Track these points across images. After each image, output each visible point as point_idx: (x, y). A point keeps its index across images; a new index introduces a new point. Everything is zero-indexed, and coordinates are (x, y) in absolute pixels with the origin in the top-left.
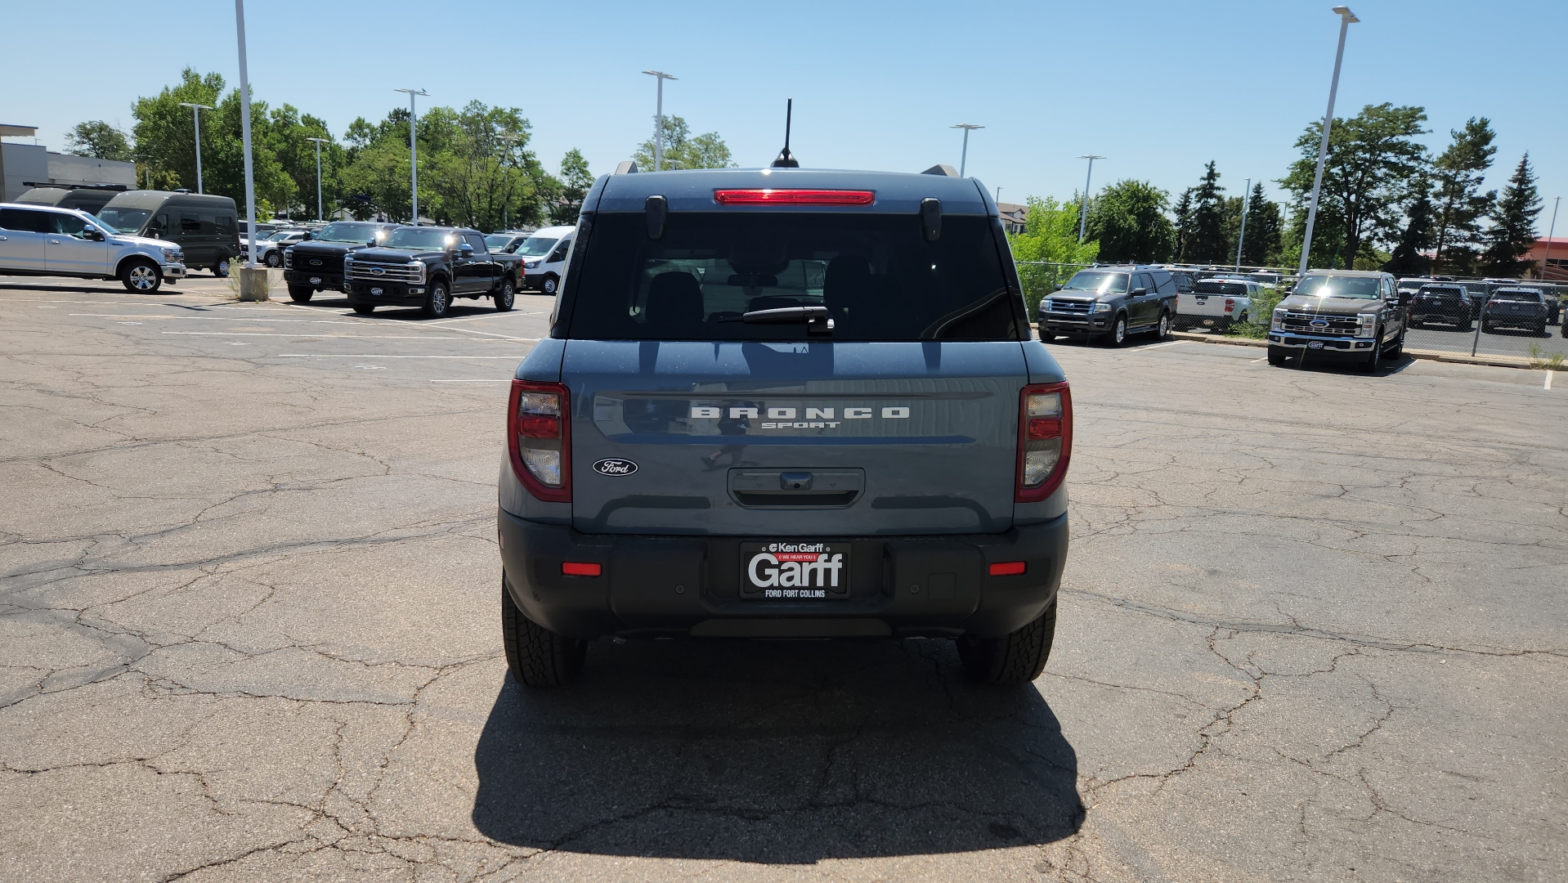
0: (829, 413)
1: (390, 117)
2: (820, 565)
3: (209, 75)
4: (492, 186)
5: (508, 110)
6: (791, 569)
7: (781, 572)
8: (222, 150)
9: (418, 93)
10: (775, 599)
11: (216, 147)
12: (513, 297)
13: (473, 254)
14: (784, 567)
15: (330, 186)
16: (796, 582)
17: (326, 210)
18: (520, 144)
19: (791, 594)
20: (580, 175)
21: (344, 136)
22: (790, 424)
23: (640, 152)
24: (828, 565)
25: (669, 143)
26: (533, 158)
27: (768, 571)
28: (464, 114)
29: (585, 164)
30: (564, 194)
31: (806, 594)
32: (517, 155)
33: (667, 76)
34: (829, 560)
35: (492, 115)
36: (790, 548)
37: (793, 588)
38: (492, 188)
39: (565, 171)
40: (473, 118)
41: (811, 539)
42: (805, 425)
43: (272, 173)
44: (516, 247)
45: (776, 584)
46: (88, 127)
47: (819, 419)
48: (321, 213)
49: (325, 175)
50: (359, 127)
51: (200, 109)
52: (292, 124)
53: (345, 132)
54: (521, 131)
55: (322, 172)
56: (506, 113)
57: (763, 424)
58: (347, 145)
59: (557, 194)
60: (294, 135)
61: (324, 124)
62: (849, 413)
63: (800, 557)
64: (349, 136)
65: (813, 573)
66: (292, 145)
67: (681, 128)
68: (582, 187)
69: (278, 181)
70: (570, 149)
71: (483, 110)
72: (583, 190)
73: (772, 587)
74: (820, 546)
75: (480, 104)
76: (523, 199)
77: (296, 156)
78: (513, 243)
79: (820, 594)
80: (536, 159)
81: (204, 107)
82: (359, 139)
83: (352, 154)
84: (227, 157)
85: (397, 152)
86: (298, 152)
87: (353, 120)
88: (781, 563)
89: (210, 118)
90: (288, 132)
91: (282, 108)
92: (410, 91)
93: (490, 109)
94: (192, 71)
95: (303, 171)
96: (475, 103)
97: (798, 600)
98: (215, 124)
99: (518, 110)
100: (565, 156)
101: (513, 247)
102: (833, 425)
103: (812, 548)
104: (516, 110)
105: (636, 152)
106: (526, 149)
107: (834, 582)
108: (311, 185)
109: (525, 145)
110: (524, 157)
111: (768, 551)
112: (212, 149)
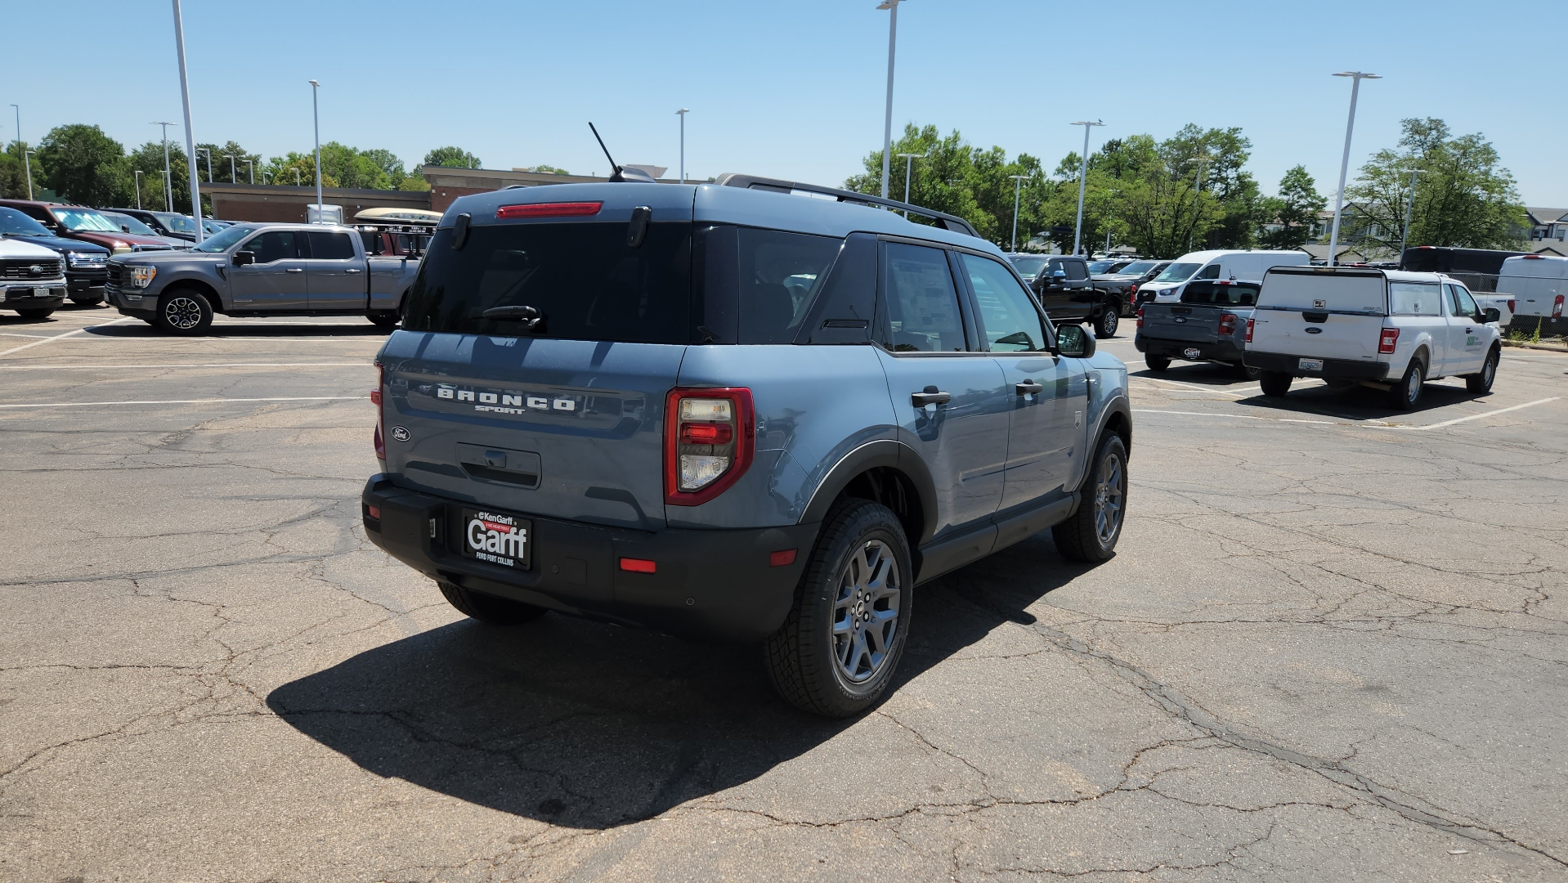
0: (518, 401)
1: (1104, 148)
2: (512, 537)
3: (926, 127)
4: (1178, 211)
5: (1225, 131)
6: (493, 537)
7: (488, 538)
8: (927, 192)
9: (1094, 124)
10: (482, 560)
11: (923, 190)
12: (1116, 323)
13: (1064, 280)
14: (490, 533)
15: (1026, 220)
16: (496, 549)
17: (1020, 243)
18: (1236, 165)
19: (492, 558)
20: (1303, 193)
21: (1054, 171)
22: (492, 408)
23: (1371, 163)
24: (517, 538)
25: (1420, 150)
26: (1249, 179)
27: (480, 536)
28: (1178, 139)
29: (1310, 181)
30: (1279, 216)
31: (501, 561)
32: (1231, 176)
33: (1366, 76)
34: (517, 534)
35: (1207, 138)
36: (491, 518)
37: (494, 554)
38: (1178, 214)
39: (1284, 191)
40: (1186, 142)
41: (505, 512)
42: (502, 410)
43: (968, 211)
44: (1158, 273)
45: (484, 549)
46: (854, 180)
47: (511, 406)
48: (1014, 246)
49: (1023, 209)
50: (1070, 162)
51: (913, 159)
52: (999, 165)
53: (1056, 167)
54: (1238, 151)
55: (1020, 207)
56: (1223, 134)
57: (477, 407)
58: (1058, 179)
59: (1272, 216)
60: (999, 175)
61: (1038, 161)
62: (531, 402)
63: (499, 527)
64: (1059, 171)
65: (507, 542)
66: (996, 184)
67: (1438, 131)
68: (1303, 206)
69: (973, 217)
70: (1292, 166)
71: (1198, 133)
72: (1305, 210)
73: (481, 551)
74: (510, 520)
75: (1195, 127)
76: (1212, 223)
77: (999, 194)
78: (1155, 270)
79: (510, 563)
80: (1254, 179)
81: (916, 156)
82: (1068, 173)
83: (1059, 189)
84: (931, 198)
85: (1098, 183)
86: (1001, 189)
87: (1065, 156)
88: (488, 530)
89: (920, 165)
90: (993, 172)
91: (992, 151)
92: (1085, 123)
93: (1206, 131)
94: (913, 126)
95: (1003, 207)
96: (1189, 127)
97: (495, 564)
98: (926, 170)
99: (1237, 129)
100: (1286, 174)
101: (1155, 273)
102: (520, 412)
103: (504, 521)
104: (1235, 130)
105: (1366, 164)
106: (1242, 170)
107: (521, 555)
108: (1009, 221)
109: (1242, 167)
110: (1239, 178)
111: (478, 518)
112: (920, 192)
